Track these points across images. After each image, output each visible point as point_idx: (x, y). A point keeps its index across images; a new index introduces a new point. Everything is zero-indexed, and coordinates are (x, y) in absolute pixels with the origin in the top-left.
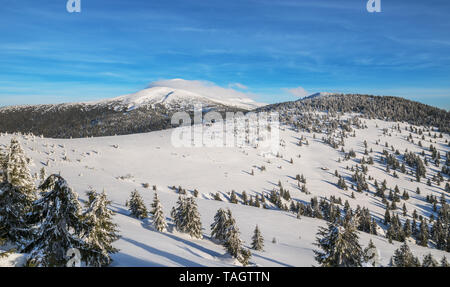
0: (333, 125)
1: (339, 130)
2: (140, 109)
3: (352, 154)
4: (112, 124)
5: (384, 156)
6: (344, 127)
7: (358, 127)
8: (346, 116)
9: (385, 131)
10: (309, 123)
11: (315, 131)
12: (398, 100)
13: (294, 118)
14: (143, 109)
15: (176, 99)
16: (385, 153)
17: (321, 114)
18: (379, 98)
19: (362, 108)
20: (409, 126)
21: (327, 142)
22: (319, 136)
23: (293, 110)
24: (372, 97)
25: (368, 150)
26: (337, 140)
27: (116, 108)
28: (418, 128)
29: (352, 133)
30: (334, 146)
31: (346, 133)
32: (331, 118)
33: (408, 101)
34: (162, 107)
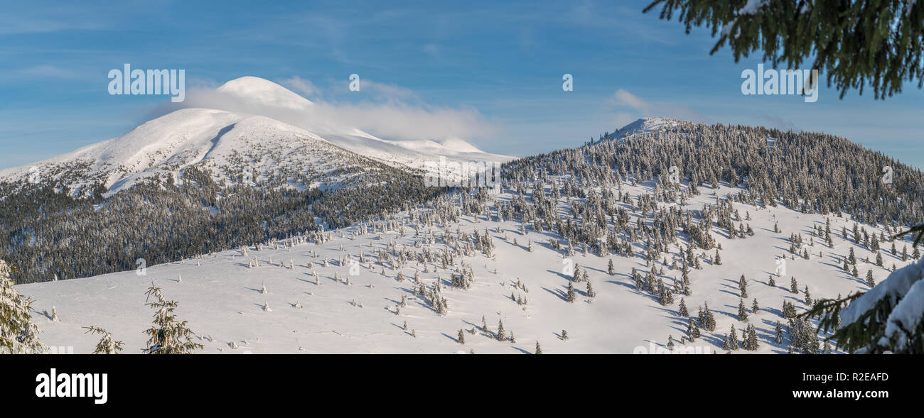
0: (663, 228)
1: (678, 245)
2: (139, 189)
3: (706, 320)
4: (65, 243)
5: (785, 321)
6: (692, 235)
7: (731, 233)
8: (703, 199)
9: (795, 241)
10: (601, 224)
11: (615, 249)
12: (836, 145)
13: (560, 208)
14: (148, 190)
15: (243, 150)
16: (788, 311)
17: (636, 191)
18: (791, 137)
19: (745, 171)
20: (850, 225)
21: (643, 285)
22: (624, 265)
23: (558, 181)
24: (774, 134)
25: (748, 304)
26: (670, 277)
27: (73, 189)
28: (870, 230)
29: (711, 253)
30: (662, 297)
31: (697, 252)
32: (660, 205)
33: (856, 150)
34: (204, 179)
